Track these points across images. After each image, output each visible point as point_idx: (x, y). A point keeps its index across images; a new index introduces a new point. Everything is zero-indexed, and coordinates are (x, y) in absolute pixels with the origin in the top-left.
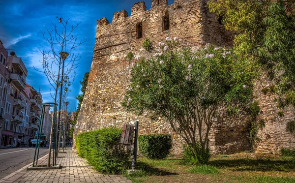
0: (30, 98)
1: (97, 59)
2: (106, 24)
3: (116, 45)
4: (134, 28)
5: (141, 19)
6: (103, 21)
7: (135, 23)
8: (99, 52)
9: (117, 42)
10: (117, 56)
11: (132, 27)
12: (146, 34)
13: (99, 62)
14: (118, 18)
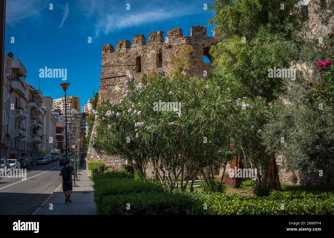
0: (30, 101)
1: (103, 88)
2: (110, 52)
3: (120, 77)
4: (134, 61)
5: (140, 53)
6: (108, 48)
7: (135, 56)
8: (105, 81)
9: (120, 74)
10: (121, 88)
11: (133, 60)
12: (144, 70)
13: (105, 91)
14: (121, 47)
